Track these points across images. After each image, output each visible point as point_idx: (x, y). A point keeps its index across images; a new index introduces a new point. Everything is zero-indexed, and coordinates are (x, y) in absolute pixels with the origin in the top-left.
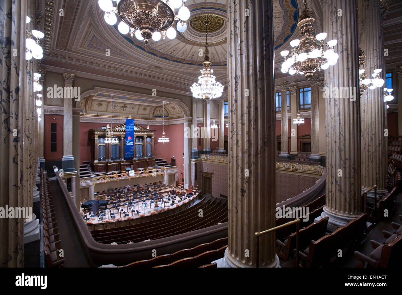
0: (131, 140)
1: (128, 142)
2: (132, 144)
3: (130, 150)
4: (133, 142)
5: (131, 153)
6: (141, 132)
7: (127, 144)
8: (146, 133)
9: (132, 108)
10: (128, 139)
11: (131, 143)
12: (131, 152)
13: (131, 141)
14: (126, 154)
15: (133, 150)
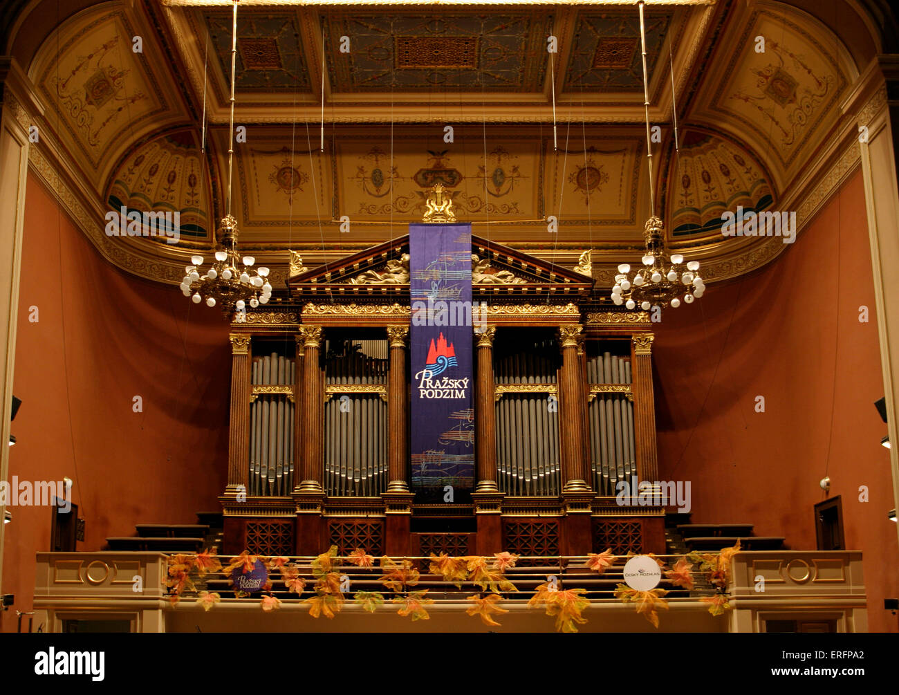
0: (453, 362)
1: (426, 375)
2: (462, 395)
3: (445, 436)
4: (466, 381)
5: (458, 459)
6: (533, 299)
7: (424, 393)
8: (571, 310)
9: (498, 185)
10: (430, 359)
11: (456, 389)
12: (458, 448)
13: (452, 373)
14: (423, 460)
15: (472, 432)
